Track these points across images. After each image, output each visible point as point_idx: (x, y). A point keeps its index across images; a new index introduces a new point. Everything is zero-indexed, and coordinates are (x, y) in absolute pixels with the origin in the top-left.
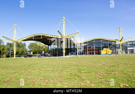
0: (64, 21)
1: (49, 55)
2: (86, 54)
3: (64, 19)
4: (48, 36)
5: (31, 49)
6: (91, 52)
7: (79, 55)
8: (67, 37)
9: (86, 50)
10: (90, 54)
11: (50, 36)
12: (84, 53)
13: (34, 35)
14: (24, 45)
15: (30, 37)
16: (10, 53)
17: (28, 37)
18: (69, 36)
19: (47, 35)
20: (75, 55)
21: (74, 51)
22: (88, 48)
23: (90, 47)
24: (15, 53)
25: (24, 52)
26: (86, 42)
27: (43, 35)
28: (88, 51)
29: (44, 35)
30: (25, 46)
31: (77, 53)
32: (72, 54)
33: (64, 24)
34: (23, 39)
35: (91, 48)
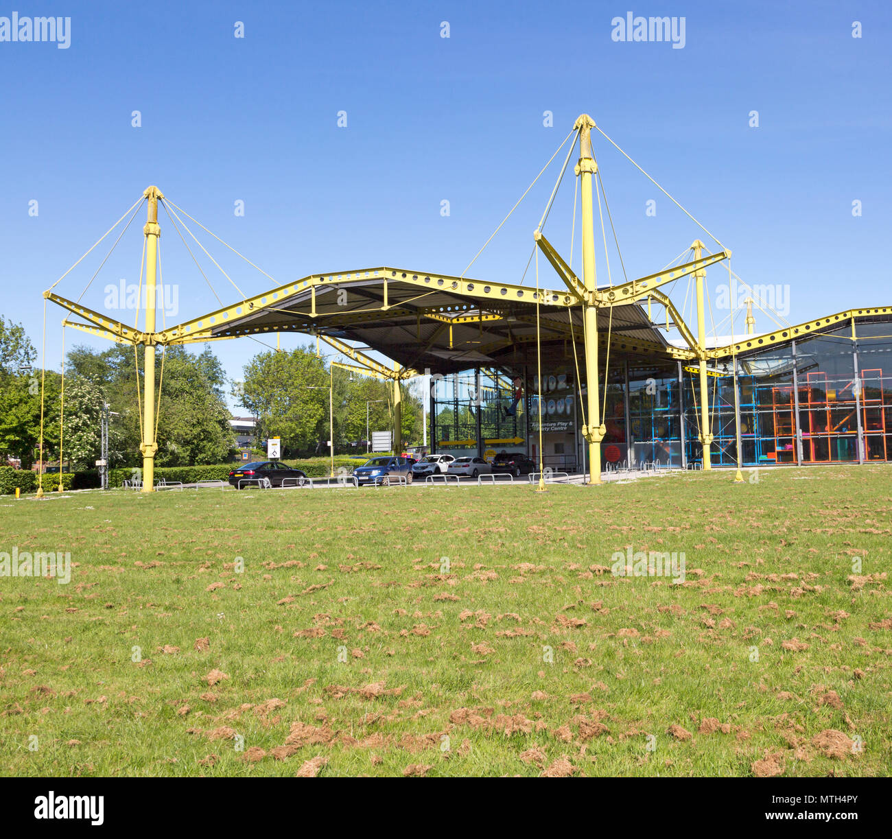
0: (585, 153)
1: (444, 466)
2: (787, 457)
3: (587, 132)
4: (447, 286)
5: (270, 414)
6: (829, 432)
7: (715, 460)
8: (619, 294)
9: (784, 417)
10: (821, 456)
11: (462, 289)
12: (768, 448)
13: (317, 281)
14: (203, 378)
15: (282, 295)
16: (104, 443)
17: (270, 300)
18: (639, 288)
19: (433, 284)
20: (677, 461)
21: (671, 430)
22: (803, 398)
23: (819, 394)
24: (148, 446)
25: (207, 436)
26: (779, 338)
27: (398, 277)
28: (805, 428)
29: (409, 279)
30: (214, 378)
31: (700, 446)
32: (650, 456)
33: (587, 178)
34: (220, 319)
35: (831, 395)
